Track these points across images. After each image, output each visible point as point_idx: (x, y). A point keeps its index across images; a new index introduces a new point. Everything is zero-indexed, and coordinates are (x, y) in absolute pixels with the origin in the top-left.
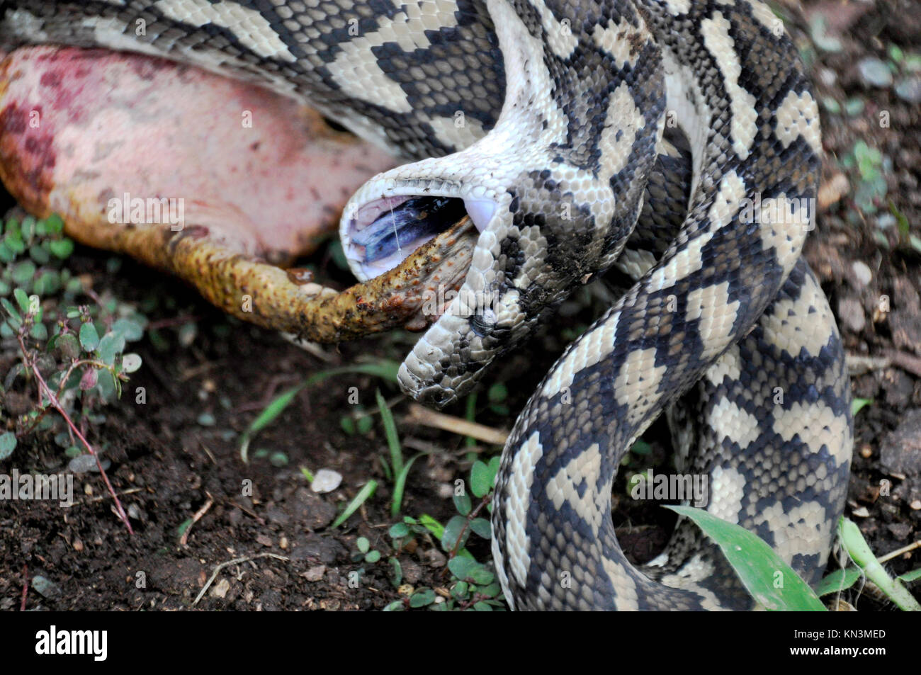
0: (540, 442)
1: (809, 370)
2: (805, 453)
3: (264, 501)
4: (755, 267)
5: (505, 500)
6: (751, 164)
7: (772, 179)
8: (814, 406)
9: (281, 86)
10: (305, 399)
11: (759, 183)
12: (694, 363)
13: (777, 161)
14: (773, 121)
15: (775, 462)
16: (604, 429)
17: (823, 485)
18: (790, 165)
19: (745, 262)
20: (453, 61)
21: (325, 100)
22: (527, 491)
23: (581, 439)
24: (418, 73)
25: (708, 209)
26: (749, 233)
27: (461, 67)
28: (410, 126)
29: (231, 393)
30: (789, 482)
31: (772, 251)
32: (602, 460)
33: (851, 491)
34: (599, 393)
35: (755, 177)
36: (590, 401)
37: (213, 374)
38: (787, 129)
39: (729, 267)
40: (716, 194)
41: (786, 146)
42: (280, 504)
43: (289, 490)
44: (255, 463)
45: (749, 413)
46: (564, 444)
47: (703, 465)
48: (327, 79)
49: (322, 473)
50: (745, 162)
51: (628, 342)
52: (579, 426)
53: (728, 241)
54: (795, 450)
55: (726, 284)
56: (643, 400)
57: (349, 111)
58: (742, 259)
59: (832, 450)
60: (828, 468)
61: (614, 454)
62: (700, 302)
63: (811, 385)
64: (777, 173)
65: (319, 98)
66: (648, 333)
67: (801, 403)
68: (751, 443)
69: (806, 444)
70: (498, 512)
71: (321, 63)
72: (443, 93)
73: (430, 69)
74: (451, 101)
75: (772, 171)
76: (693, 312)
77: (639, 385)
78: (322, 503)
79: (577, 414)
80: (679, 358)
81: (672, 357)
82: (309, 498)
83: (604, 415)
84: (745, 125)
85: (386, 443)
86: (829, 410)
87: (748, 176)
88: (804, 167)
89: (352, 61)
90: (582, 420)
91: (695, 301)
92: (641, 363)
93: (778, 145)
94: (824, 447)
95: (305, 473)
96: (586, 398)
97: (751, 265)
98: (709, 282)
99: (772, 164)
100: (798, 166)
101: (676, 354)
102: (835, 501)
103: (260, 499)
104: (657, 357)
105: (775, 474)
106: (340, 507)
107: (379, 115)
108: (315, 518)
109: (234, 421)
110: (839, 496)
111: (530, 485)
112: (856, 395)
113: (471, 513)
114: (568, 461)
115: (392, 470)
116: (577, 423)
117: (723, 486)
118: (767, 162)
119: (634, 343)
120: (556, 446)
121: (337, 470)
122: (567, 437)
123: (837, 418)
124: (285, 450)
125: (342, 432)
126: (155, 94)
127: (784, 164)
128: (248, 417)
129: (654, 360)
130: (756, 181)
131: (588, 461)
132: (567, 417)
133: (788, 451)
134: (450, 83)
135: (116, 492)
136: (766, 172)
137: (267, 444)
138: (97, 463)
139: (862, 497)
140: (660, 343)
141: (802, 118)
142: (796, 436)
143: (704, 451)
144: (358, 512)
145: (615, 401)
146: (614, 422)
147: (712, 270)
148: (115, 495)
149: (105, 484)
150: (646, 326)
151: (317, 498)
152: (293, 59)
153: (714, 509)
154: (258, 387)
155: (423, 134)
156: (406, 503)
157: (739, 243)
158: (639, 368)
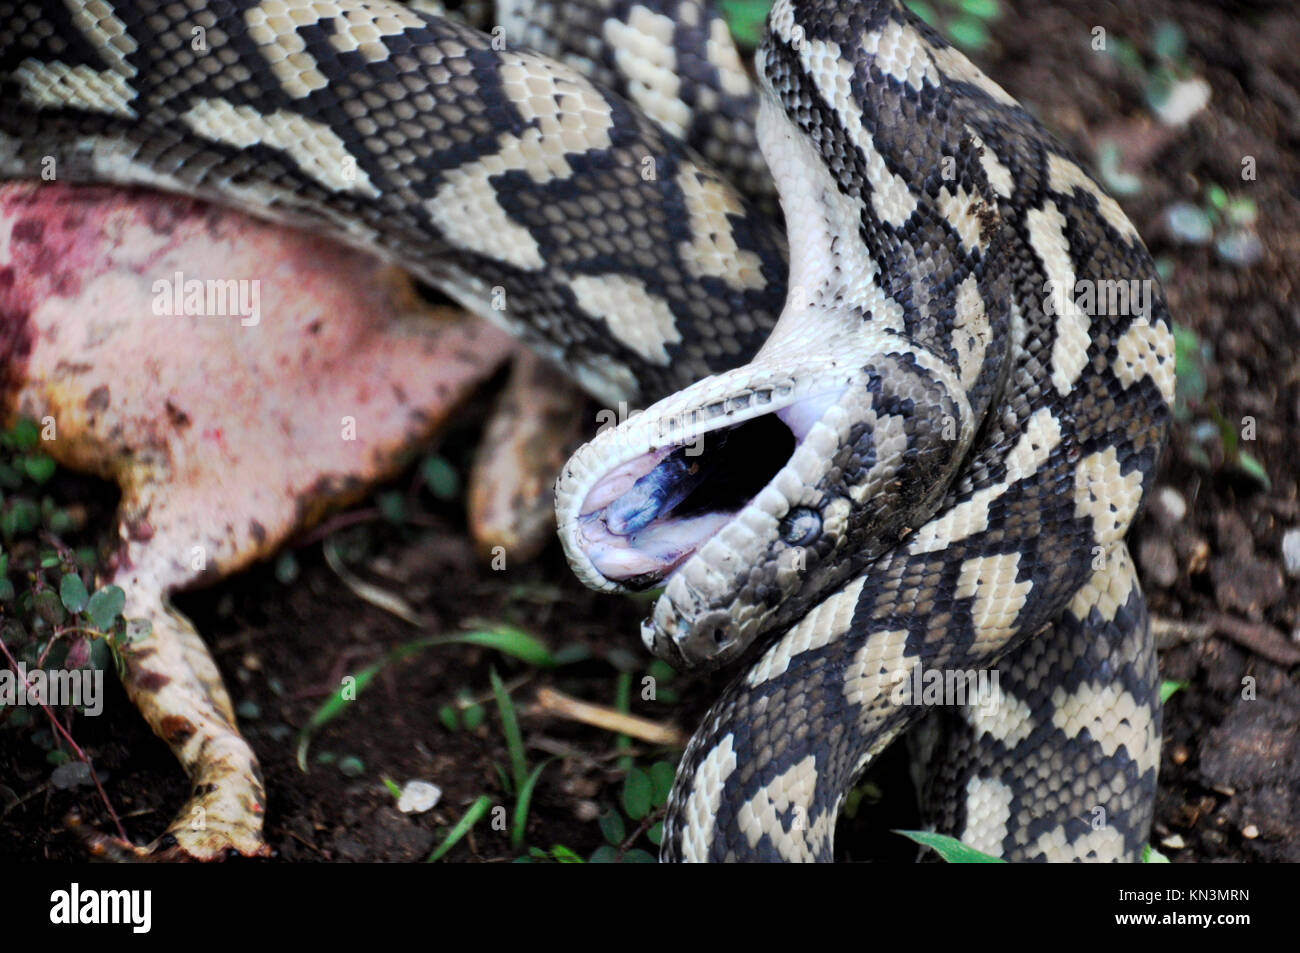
0: (733, 749)
1: (1102, 639)
2: (1097, 756)
3: (331, 825)
4: (1060, 539)
5: (681, 829)
6: (1074, 402)
7: (1099, 427)
8: (1108, 690)
9: (357, 234)
10: (389, 680)
11: (1081, 429)
12: (959, 658)
13: (1110, 404)
14: (1112, 353)
15: (1054, 768)
16: (824, 735)
17: (1120, 802)
18: (1127, 412)
19: (1047, 529)
20: (605, 196)
21: (419, 254)
22: (711, 818)
23: (791, 748)
24: (554, 213)
25: (1005, 454)
26: (1058, 493)
27: (615, 205)
28: (541, 290)
29: (283, 672)
30: (1074, 797)
31: (1088, 521)
32: (818, 780)
33: (1159, 811)
34: (822, 685)
35: (1076, 420)
36: (808, 695)
37: (257, 645)
38: (1129, 364)
39: (1024, 534)
40: (1019, 436)
41: (1125, 387)
42: (354, 829)
43: (366, 809)
44: (317, 771)
45: (1019, 698)
46: (768, 753)
47: (953, 775)
48: (424, 221)
49: (413, 786)
50: (1066, 399)
51: (871, 619)
52: (790, 729)
53: (1028, 498)
54: (1083, 751)
55: (1017, 556)
56: (882, 700)
57: (454, 270)
58: (1043, 526)
59: (1133, 754)
60: (1127, 778)
61: (835, 772)
62: (978, 574)
63: (1103, 660)
64: (1108, 419)
65: (410, 251)
66: (899, 609)
67: (1091, 685)
68: (1021, 742)
69: (1097, 743)
70: (671, 845)
71: (415, 199)
72: (590, 241)
73: (573, 208)
74: (600, 253)
75: (1100, 416)
76: (967, 586)
77: (880, 678)
78: (414, 828)
79: (788, 713)
80: (939, 648)
81: (930, 646)
82: (395, 821)
83: (825, 716)
84: (1073, 352)
85: (504, 743)
86: (1128, 698)
87: (1067, 418)
88: (1146, 419)
89: (460, 196)
90: (795, 721)
91: (971, 572)
92: (885, 648)
93: (1114, 384)
94: (1122, 748)
95: (390, 785)
96: (803, 692)
97: (1055, 535)
98: (993, 550)
99: (1102, 408)
100: (1138, 416)
101: (936, 642)
102: (1138, 825)
103: (325, 823)
104: (908, 643)
105: (1054, 786)
106: (439, 834)
107: (496, 274)
108: (402, 849)
109: (287, 712)
110: (1143, 818)
111: (716, 810)
112: (1165, 675)
113: (624, 841)
114: (771, 778)
115: (512, 781)
116: (786, 726)
117: (982, 804)
118: (1095, 404)
119: (879, 621)
120: (755, 755)
121: (434, 781)
122: (772, 744)
123: (1140, 708)
124: (360, 754)
125: (442, 727)
126: (173, 255)
127: (1118, 410)
128: (307, 707)
129: (903, 646)
130: (1077, 426)
131: (798, 779)
132: (774, 715)
133: (1072, 753)
134: (600, 227)
135: (118, 814)
136: (1092, 416)
137: (334, 745)
138: (91, 774)
139: (1175, 820)
140: (915, 625)
141: (1153, 354)
142: (1084, 731)
143: (956, 754)
144: (464, 840)
145: (843, 698)
146: (839, 728)
147: (999, 535)
148: (117, 819)
149: (104, 803)
150: (899, 600)
151: (406, 821)
152: (376, 194)
153: (969, 837)
154: (322, 663)
155: (558, 301)
156: (532, 828)
157: (1043, 505)
158: (882, 655)
